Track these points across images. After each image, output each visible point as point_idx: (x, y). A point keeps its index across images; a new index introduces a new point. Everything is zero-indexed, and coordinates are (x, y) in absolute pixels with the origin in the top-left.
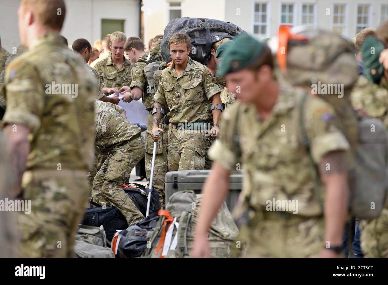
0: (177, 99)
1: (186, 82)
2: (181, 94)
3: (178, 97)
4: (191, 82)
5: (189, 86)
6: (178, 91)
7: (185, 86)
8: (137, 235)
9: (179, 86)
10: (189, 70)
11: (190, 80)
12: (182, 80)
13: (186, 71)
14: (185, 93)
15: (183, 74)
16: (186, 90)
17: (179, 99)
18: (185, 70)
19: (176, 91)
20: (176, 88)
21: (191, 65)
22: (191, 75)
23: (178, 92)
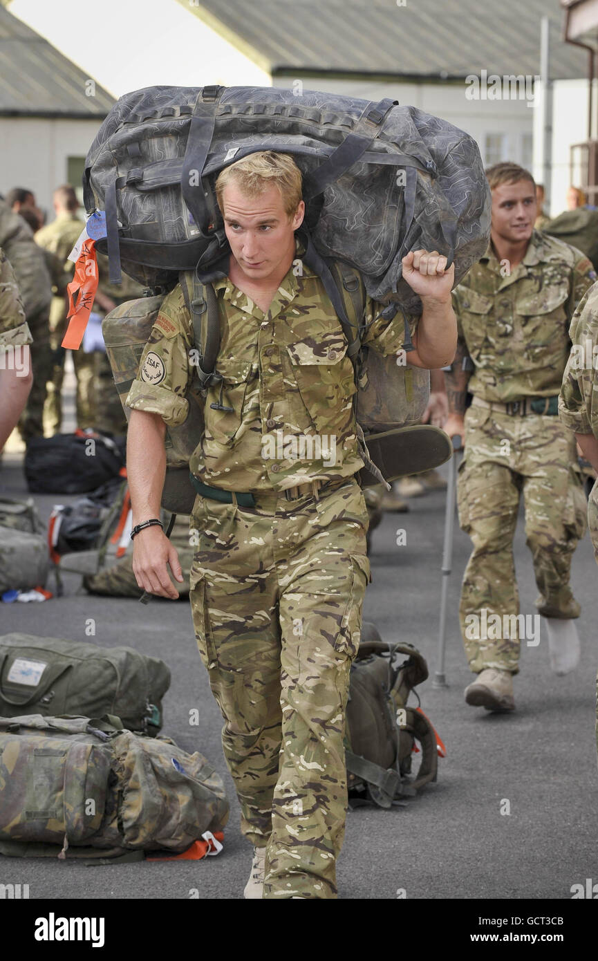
0: (502, 341)
1: (527, 295)
2: (512, 326)
3: (506, 335)
4: (541, 296)
5: (535, 307)
6: (505, 319)
7: (523, 306)
8: (88, 515)
9: (506, 306)
10: (535, 262)
11: (539, 291)
12: (513, 291)
13: (528, 267)
14: (524, 326)
15: (519, 274)
16: (527, 319)
17: (507, 340)
18: (522, 263)
19: (500, 319)
20: (500, 311)
21: (540, 250)
22: (540, 279)
23: (504, 323)
